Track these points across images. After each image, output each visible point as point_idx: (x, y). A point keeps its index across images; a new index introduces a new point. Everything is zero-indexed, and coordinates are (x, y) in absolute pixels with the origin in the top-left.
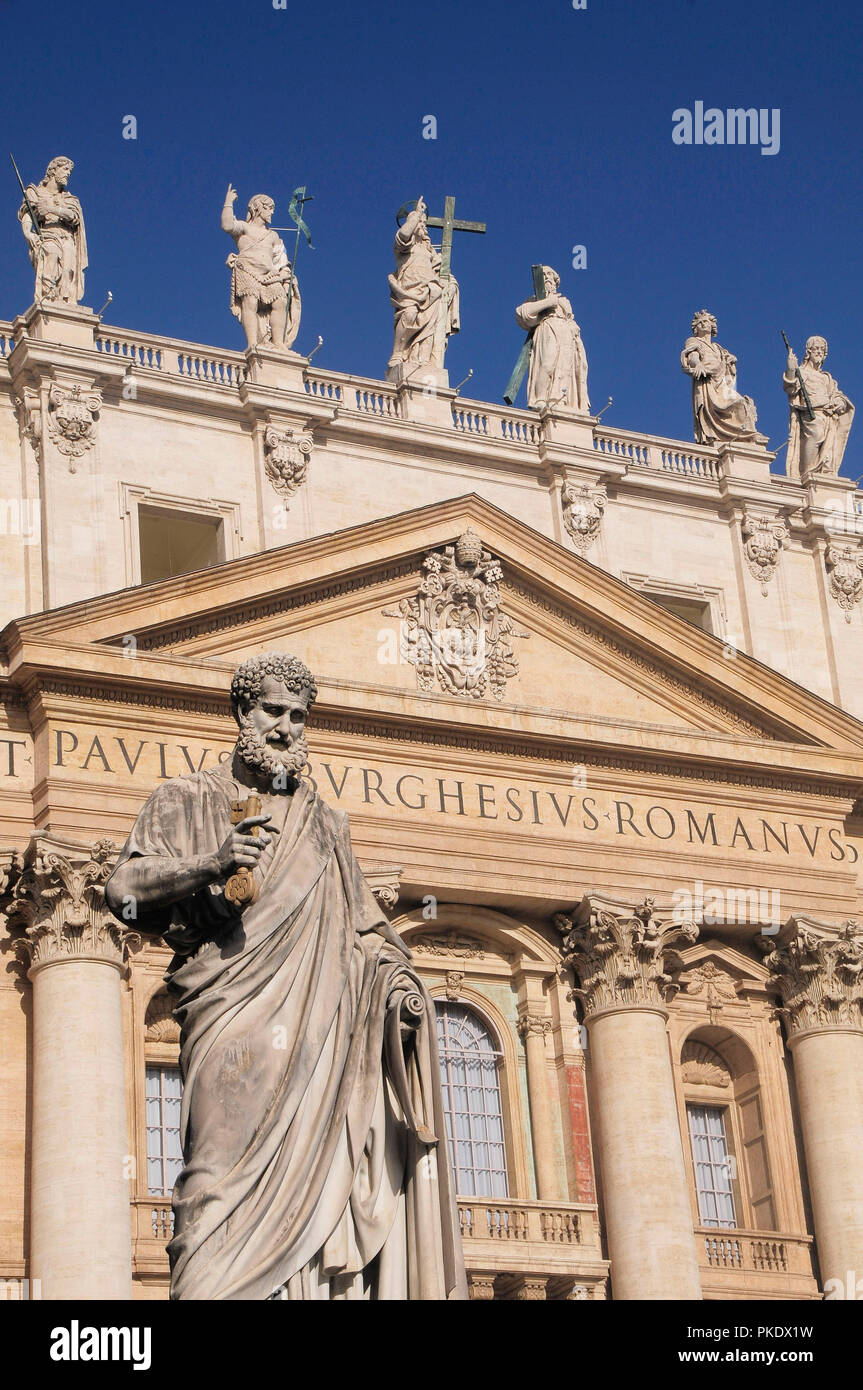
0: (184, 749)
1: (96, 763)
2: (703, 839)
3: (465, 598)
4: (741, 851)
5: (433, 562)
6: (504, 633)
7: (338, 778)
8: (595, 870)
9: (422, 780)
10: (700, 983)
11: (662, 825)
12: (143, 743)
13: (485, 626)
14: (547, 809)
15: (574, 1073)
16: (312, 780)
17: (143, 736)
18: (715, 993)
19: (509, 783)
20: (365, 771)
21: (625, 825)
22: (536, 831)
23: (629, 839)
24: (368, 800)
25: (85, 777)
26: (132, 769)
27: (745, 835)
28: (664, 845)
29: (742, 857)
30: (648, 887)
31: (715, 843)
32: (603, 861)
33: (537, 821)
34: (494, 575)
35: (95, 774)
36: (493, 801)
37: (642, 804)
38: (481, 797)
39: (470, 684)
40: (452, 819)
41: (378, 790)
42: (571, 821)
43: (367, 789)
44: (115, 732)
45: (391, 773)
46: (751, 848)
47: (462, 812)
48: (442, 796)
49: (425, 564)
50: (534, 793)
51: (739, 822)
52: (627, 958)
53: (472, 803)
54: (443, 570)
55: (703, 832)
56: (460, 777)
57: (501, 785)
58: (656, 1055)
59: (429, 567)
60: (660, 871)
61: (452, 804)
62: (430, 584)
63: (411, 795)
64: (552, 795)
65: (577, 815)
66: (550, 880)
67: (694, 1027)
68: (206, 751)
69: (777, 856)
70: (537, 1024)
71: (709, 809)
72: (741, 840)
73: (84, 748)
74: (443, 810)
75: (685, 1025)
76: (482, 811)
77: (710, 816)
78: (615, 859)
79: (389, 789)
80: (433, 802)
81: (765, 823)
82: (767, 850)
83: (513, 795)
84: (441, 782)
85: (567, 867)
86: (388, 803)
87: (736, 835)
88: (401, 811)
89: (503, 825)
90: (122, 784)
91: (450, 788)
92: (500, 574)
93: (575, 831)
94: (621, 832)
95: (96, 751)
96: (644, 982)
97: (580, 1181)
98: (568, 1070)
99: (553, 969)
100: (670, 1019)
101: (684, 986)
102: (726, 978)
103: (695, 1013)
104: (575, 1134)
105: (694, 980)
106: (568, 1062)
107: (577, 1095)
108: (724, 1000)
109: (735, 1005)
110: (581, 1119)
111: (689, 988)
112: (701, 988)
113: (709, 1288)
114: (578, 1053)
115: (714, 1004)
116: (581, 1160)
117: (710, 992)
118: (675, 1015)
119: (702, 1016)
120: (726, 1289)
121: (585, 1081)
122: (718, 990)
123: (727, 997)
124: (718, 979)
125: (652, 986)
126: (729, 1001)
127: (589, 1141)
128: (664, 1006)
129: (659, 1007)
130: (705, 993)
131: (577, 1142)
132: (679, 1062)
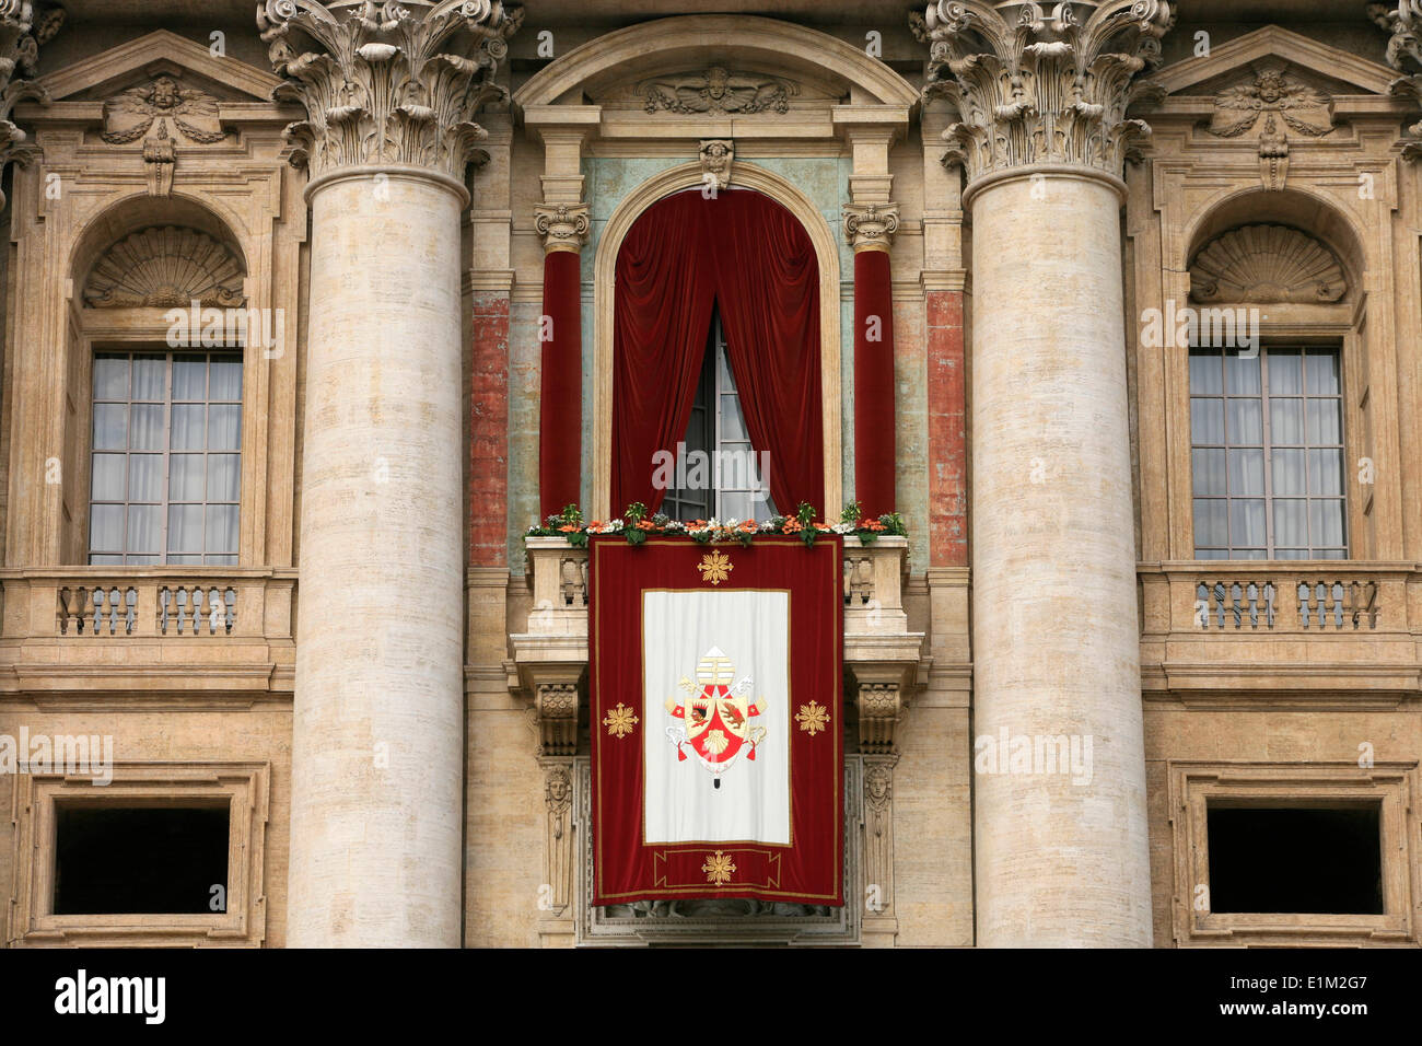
10: (1248, 114)
15: (945, 304)
18: (1282, 128)
58: (1061, 256)
67: (1222, 195)
70: (868, 221)
75: (1201, 195)
96: (1050, 122)
97: (937, 497)
98: (932, 300)
99: (902, 117)
100: (1168, 186)
101: (1204, 123)
102: (1310, 97)
103: (1227, 170)
104: (935, 414)
105: (1231, 109)
106: (933, 285)
107: (947, 344)
108: (1299, 139)
109: (1326, 147)
110: (952, 387)
111: (1219, 125)
112: (1249, 124)
113: (1189, 671)
114: (957, 265)
115: (1268, 149)
116: (941, 459)
117: (1271, 128)
118: (1182, 178)
119: (1245, 172)
120: (1226, 670)
121: (966, 318)
122: (1291, 123)
123: (1311, 133)
124: (1291, 101)
125: (1067, 128)
126: (1311, 140)
127: (967, 425)
128: (1098, 163)
129: (1078, 165)
130: (1259, 128)
131: (937, 428)
132: (1181, 266)
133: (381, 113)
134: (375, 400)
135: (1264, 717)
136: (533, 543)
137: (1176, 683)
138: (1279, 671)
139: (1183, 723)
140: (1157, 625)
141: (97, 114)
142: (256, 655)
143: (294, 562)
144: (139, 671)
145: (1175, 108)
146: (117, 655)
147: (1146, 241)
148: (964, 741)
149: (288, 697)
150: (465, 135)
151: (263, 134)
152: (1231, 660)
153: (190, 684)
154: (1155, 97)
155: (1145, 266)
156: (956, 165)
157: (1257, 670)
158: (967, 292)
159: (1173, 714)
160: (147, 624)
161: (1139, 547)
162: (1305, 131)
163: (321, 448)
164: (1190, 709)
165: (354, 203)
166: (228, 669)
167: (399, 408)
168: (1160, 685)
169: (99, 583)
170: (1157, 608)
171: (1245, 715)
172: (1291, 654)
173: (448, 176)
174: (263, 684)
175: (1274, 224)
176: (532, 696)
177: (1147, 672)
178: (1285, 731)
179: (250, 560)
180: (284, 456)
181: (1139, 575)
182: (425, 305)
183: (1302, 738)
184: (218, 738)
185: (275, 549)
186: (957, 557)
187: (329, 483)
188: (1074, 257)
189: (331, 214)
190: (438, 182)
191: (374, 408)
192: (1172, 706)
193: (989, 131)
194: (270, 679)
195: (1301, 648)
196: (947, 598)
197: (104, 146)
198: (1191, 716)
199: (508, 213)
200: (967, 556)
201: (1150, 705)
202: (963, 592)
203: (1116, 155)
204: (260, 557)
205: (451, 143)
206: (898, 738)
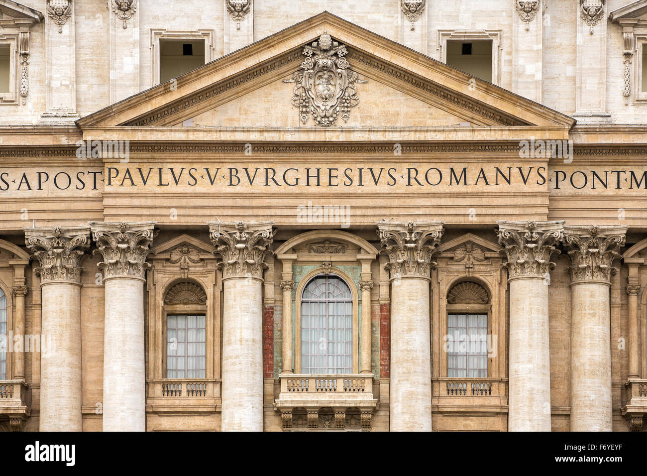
0: (172, 169)
1: (127, 181)
2: (458, 183)
3: (325, 68)
4: (481, 187)
5: (308, 51)
6: (351, 83)
7: (251, 175)
8: (391, 207)
9: (297, 170)
10: (463, 255)
11: (434, 177)
12: (151, 169)
13: (339, 81)
14: (367, 177)
15: (385, 307)
16: (238, 177)
17: (151, 166)
18: (472, 260)
19: (346, 166)
20: (267, 169)
21: (413, 181)
22: (360, 190)
23: (415, 187)
24: (267, 184)
25: (122, 190)
26: (145, 183)
27: (484, 177)
28: (434, 189)
29: (480, 190)
30: (421, 213)
31: (465, 184)
32: (396, 202)
33: (361, 184)
34: (343, 53)
35: (127, 188)
36: (337, 177)
37: (423, 168)
38: (330, 175)
39: (328, 115)
40: (313, 189)
41: (273, 179)
42: (380, 183)
43: (267, 178)
44: (137, 165)
45: (280, 169)
46: (487, 184)
47: (318, 185)
48: (308, 177)
49: (303, 53)
50: (361, 170)
51: (482, 170)
52: (403, 252)
53: (324, 179)
54: (314, 54)
55: (458, 179)
56: (318, 166)
57: (342, 168)
59: (306, 54)
60: (429, 204)
61: (313, 181)
62: (307, 63)
63: (291, 180)
64: (371, 170)
65: (385, 178)
66: (364, 216)
67: (456, 278)
68: (183, 169)
69: (504, 187)
71: (463, 166)
72: (482, 181)
73: (121, 175)
74: (308, 184)
75: (450, 278)
76: (330, 182)
77: (464, 170)
78: (403, 200)
79: (279, 178)
80: (303, 181)
81: (498, 169)
82: (497, 184)
83: (348, 172)
84: (308, 170)
85: (374, 207)
86: (278, 184)
87: (479, 178)
88: (285, 188)
89: (341, 189)
90: (139, 191)
91: (313, 172)
92: (345, 52)
93: (382, 188)
94: (409, 184)
95: (127, 176)
96: (411, 263)
97: (382, 360)
98: (381, 306)
99: (374, 257)
100: (442, 276)
101: (452, 258)
102: (479, 251)
103: (457, 271)
104: (382, 337)
105: (459, 254)
106: (382, 302)
107: (385, 318)
108: (476, 263)
109: (483, 265)
110: (386, 330)
111: (456, 258)
112: (464, 258)
113: (444, 406)
114: (388, 297)
115: (468, 266)
116: (384, 350)
117: (469, 259)
118: (446, 273)
119: (462, 272)
120: (453, 406)
121: (390, 311)
122: (474, 258)
123: (479, 261)
124: (474, 252)
125: (415, 265)
126: (479, 263)
127: (389, 340)
128: (423, 274)
129: (418, 275)
130: (466, 260)
131: (382, 341)
132: (445, 297)
133: (241, 261)
134: (241, 339)
135: (462, 418)
136: (280, 375)
137: (440, 410)
138: (466, 407)
139: (442, 419)
140: (436, 394)
141: (168, 257)
142: (211, 402)
143: (221, 377)
144: (183, 406)
145: (444, 255)
146: (177, 402)
147: (436, 291)
148: (388, 424)
149: (220, 413)
150: (262, 265)
151: (211, 261)
152: (454, 404)
153: (195, 410)
154: (439, 253)
155: (435, 297)
156: (388, 269)
157: (461, 407)
158: (390, 304)
159: (440, 417)
160: (184, 394)
161: (432, 373)
162: (478, 260)
163: (227, 350)
164: (444, 416)
165: (235, 285)
166: (205, 406)
167: (247, 341)
168: (436, 410)
169: (172, 383)
170: (436, 390)
171: (458, 418)
172: (469, 402)
173: (259, 277)
174: (214, 409)
175: (470, 282)
176: (281, 415)
177: (433, 407)
178: (468, 422)
179: (210, 377)
180: (217, 348)
181: (432, 381)
182: (253, 312)
183: (472, 424)
184: (202, 423)
185: (216, 373)
186: (387, 376)
187: (230, 360)
188: (416, 300)
189: (229, 288)
190: (256, 279)
191: (241, 341)
192: (440, 415)
193: (396, 264)
194: (215, 408)
195: (472, 401)
196: (384, 386)
197: (170, 264)
198: (444, 418)
199: (273, 283)
200: (388, 375)
201: (434, 415)
202: (388, 385)
203: (428, 271)
204: (212, 376)
205: (259, 268)
206: (371, 423)
